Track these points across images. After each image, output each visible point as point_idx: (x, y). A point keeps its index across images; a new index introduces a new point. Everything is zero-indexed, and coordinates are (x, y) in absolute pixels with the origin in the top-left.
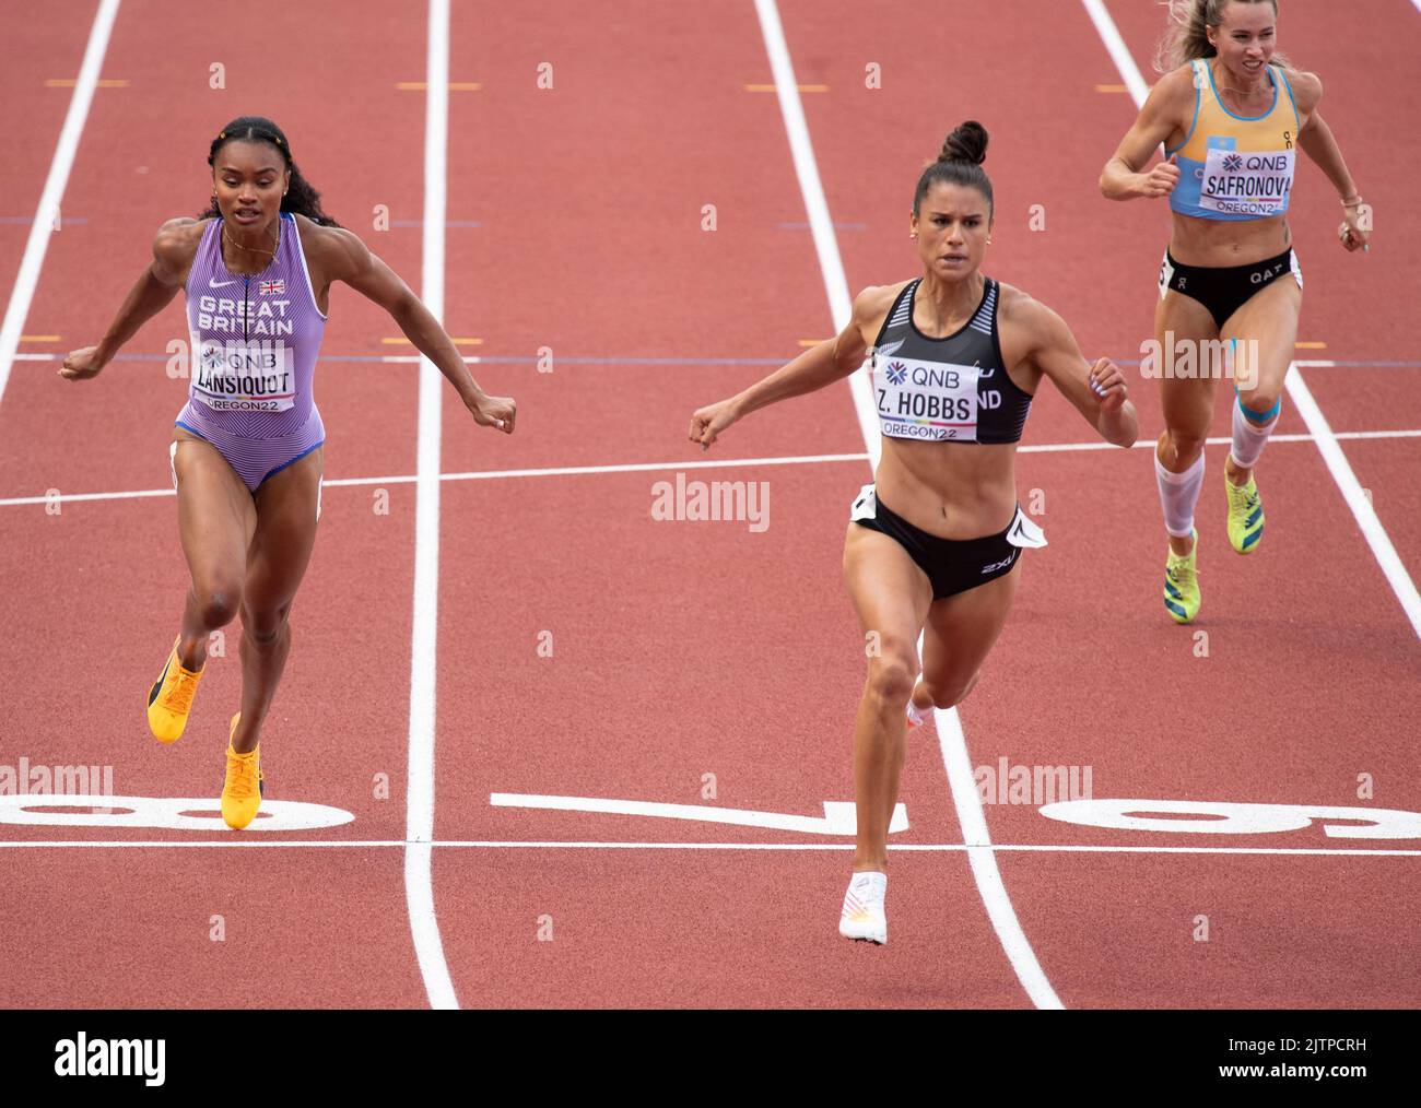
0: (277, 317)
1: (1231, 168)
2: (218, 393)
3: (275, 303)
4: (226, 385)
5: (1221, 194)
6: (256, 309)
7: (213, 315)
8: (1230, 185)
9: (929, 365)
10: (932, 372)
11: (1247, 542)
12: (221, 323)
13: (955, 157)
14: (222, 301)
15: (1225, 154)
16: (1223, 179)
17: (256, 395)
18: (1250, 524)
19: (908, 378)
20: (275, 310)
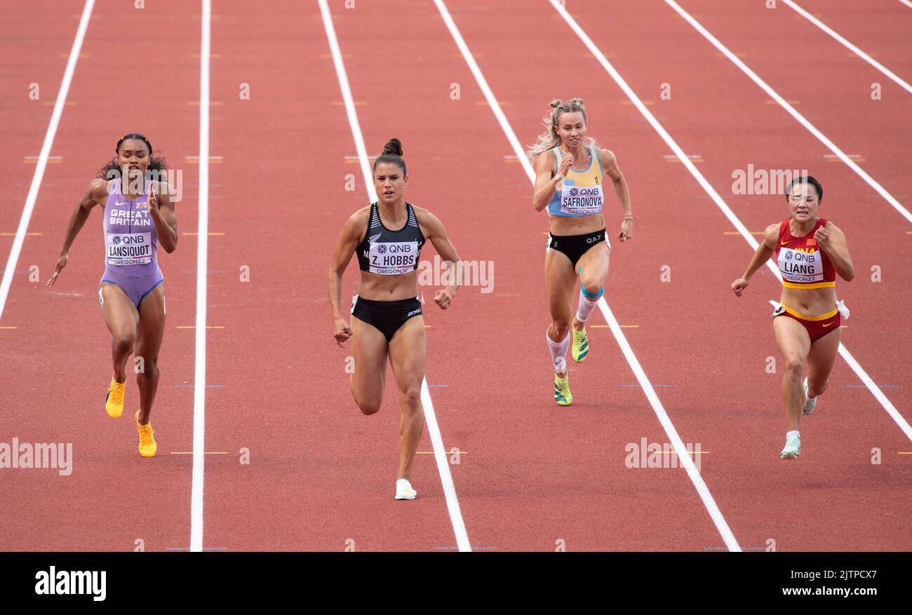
0: (144, 218)
1: (574, 194)
2: (119, 256)
3: (143, 212)
4: (123, 252)
5: (570, 206)
6: (134, 215)
7: (116, 217)
8: (574, 202)
9: (396, 244)
10: (398, 246)
11: (580, 357)
12: (119, 221)
13: (388, 153)
14: (120, 211)
15: (571, 187)
16: (570, 199)
17: (136, 256)
18: (582, 349)
19: (388, 250)
20: (143, 214)
